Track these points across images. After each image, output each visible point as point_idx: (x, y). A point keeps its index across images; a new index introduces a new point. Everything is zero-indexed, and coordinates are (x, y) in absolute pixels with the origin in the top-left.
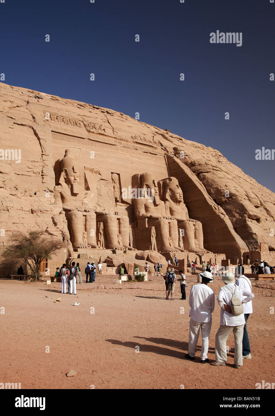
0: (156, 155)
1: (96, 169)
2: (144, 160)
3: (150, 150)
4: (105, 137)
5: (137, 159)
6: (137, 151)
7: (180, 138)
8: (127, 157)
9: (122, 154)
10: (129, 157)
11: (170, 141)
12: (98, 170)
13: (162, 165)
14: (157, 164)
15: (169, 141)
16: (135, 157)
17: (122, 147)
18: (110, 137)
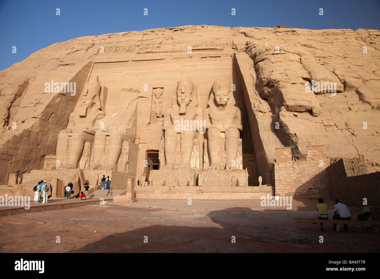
0: (220, 57)
1: (136, 88)
2: (200, 66)
3: (213, 53)
4: (154, 54)
5: (191, 68)
6: (193, 59)
7: (292, 29)
8: (177, 67)
9: (171, 66)
10: (179, 68)
11: (250, 37)
12: (137, 89)
13: (226, 67)
14: (219, 67)
15: (248, 37)
16: (188, 66)
17: (172, 59)
18: (159, 52)
